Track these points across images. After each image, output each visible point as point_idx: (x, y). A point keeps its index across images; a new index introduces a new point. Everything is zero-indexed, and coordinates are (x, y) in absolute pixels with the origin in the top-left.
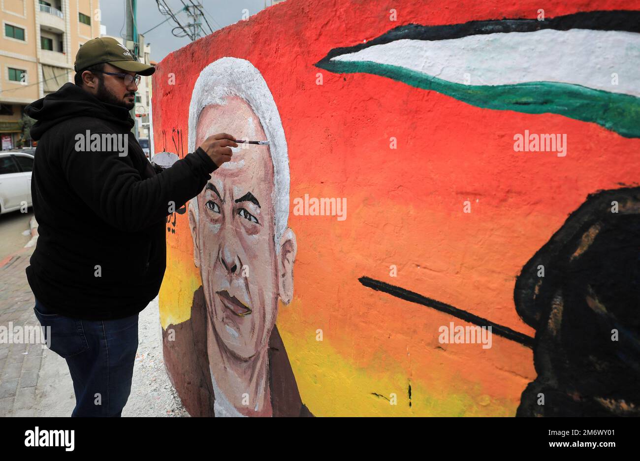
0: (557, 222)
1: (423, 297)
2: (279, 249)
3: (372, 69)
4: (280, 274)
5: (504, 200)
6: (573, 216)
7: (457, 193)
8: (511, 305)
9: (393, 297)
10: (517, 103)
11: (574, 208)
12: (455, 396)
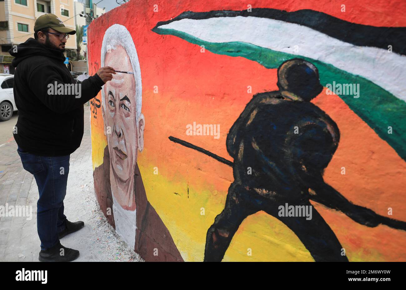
0: (242, 108)
1: (193, 145)
2: (138, 124)
3: (174, 33)
4: (138, 137)
5: (223, 98)
6: (248, 105)
7: (206, 95)
8: (225, 147)
9: (182, 145)
10: (228, 51)
11: (248, 102)
12: (205, 191)
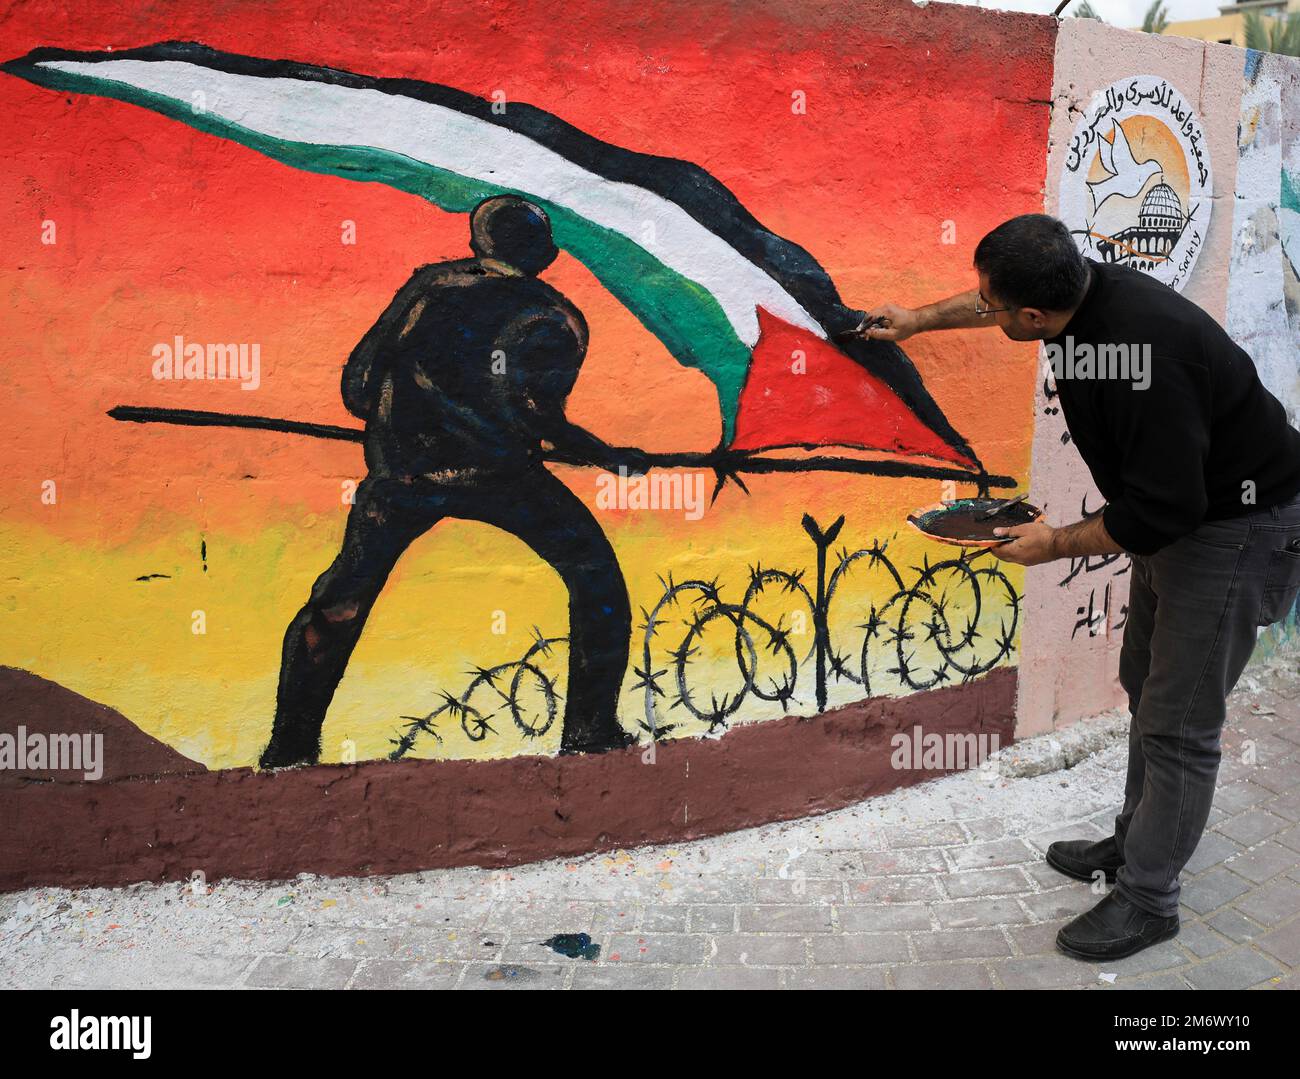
1: (222, 416)
5: (327, 279)
6: (400, 292)
7: (268, 274)
